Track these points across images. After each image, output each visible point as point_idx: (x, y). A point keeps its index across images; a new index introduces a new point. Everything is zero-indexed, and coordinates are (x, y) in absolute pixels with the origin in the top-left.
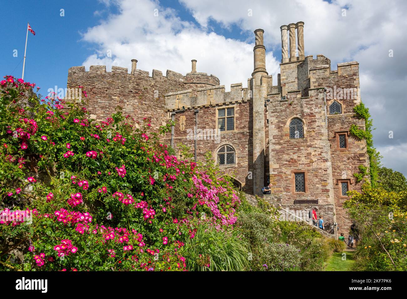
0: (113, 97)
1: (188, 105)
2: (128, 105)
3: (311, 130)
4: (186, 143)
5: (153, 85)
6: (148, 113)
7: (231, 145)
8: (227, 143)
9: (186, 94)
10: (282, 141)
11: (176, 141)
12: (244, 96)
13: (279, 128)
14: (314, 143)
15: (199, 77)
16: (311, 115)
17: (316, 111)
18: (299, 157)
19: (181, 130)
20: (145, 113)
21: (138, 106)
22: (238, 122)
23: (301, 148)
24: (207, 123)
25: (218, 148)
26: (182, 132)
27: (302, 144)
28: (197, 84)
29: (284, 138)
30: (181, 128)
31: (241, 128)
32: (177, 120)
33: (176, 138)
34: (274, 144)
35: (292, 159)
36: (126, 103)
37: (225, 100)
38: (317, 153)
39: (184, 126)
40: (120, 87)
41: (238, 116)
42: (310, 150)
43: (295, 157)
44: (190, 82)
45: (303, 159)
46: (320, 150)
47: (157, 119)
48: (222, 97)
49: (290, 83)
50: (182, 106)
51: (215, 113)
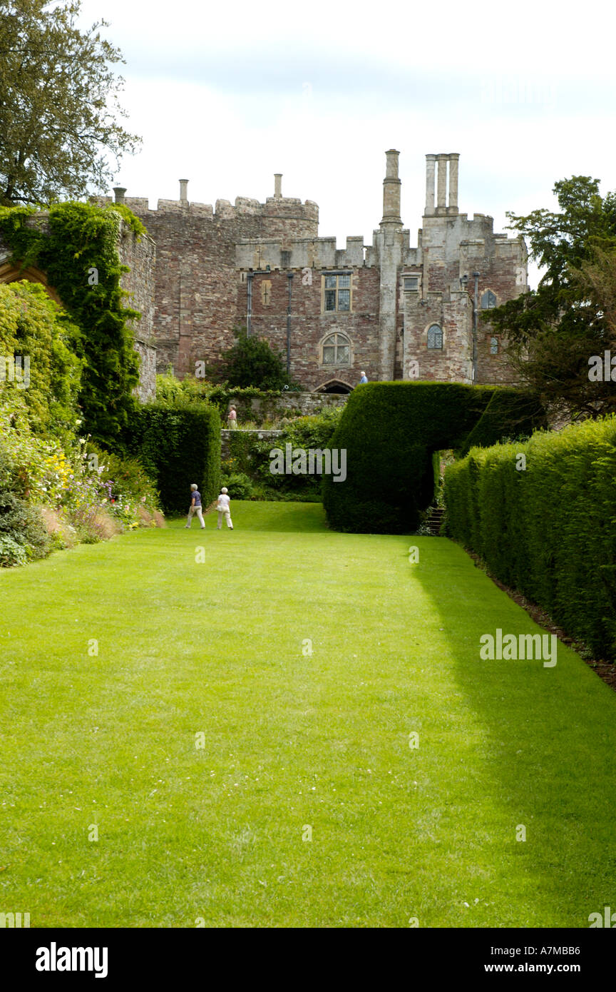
0: (162, 252)
1: (276, 264)
2: (183, 264)
3: (451, 340)
4: (272, 326)
5: (218, 228)
6: (213, 275)
7: (346, 333)
8: (339, 330)
9: (272, 246)
10: (418, 351)
11: (256, 321)
12: (366, 259)
13: (416, 335)
14: (454, 356)
15: (288, 208)
16: (452, 323)
17: (458, 319)
18: (437, 370)
19: (263, 304)
20: (209, 275)
21: (198, 265)
22: (357, 298)
23: (440, 361)
24: (307, 296)
25: (324, 337)
26: (265, 308)
27: (440, 356)
28: (284, 220)
29: (421, 347)
30: (263, 301)
31: (361, 309)
32: (257, 287)
33: (254, 316)
34: (409, 353)
35: (428, 372)
36: (180, 261)
37: (336, 262)
38: (456, 367)
39: (268, 297)
40: (172, 235)
41: (356, 288)
42: (449, 363)
43: (432, 370)
44: (272, 215)
45: (440, 373)
46: (459, 364)
47: (224, 284)
48: (332, 256)
49: (435, 247)
50: (265, 265)
51: (320, 281)
